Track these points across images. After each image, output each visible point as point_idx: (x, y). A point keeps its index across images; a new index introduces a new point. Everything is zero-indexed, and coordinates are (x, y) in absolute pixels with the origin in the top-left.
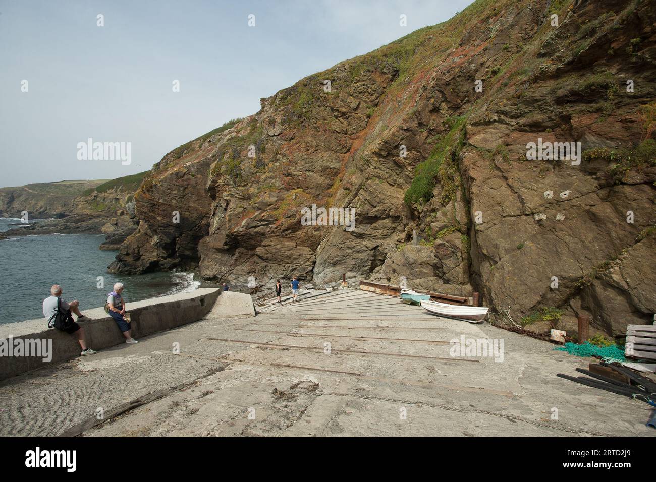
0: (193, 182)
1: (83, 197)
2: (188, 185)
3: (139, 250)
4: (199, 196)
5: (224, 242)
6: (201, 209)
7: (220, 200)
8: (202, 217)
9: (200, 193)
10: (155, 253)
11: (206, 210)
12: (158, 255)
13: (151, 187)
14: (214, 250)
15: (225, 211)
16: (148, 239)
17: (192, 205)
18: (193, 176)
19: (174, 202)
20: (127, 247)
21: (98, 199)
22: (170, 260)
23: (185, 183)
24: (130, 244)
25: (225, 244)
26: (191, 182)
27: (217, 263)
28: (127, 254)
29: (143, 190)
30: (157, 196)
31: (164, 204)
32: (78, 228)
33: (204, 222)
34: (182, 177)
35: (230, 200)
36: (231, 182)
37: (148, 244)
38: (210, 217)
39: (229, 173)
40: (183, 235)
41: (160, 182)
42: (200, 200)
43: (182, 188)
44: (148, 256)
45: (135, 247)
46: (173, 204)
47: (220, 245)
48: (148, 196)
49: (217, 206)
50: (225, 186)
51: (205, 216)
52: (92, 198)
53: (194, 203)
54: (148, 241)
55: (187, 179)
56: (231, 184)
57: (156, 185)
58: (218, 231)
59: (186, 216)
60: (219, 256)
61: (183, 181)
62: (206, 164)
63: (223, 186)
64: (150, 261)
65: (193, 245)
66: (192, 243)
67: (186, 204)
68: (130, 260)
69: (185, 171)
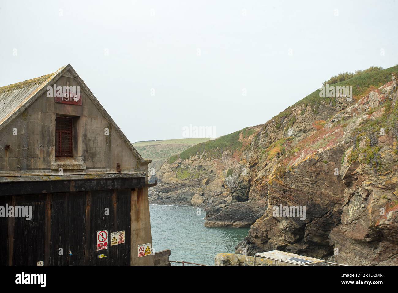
0: (325, 168)
1: (168, 165)
2: (320, 171)
3: (267, 234)
4: (331, 182)
5: (366, 234)
6: (333, 195)
7: (358, 188)
8: (333, 203)
9: (332, 179)
10: (282, 238)
11: (338, 196)
12: (285, 240)
13: (285, 174)
14: (353, 241)
15: (365, 202)
16: (275, 223)
17: (323, 191)
18: (326, 162)
19: (306, 188)
20: (257, 230)
21: (182, 166)
22: (297, 245)
23: (318, 170)
24: (259, 226)
25: (368, 236)
26: (324, 169)
27: (357, 255)
28: (257, 237)
29: (277, 177)
30: (289, 182)
31: (296, 190)
32: (169, 198)
33: (335, 209)
34: (315, 164)
35: (372, 191)
36: (372, 172)
37: (275, 228)
38: (342, 204)
39: (368, 162)
40: (313, 221)
41: (293, 169)
42: (332, 186)
43: (314, 175)
44: (276, 240)
45: (263, 230)
46: (305, 190)
47: (361, 236)
48: (281, 183)
49: (353, 194)
50: (364, 175)
51: (337, 203)
52: (177, 165)
53: (326, 189)
54: (275, 225)
55: (320, 166)
56: (371, 174)
57: (289, 172)
58: (356, 221)
59: (318, 202)
60: (358, 248)
61: (316, 168)
62: (340, 151)
63: (362, 175)
64: (277, 245)
65: (322, 232)
66: (322, 230)
67: (317, 191)
68: (259, 243)
69: (317, 158)
